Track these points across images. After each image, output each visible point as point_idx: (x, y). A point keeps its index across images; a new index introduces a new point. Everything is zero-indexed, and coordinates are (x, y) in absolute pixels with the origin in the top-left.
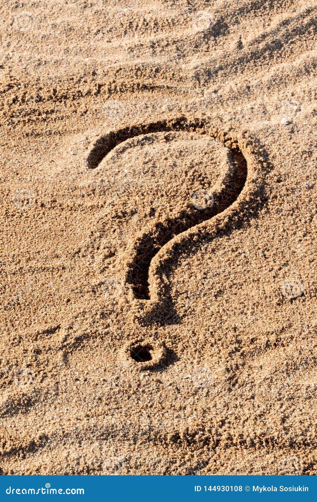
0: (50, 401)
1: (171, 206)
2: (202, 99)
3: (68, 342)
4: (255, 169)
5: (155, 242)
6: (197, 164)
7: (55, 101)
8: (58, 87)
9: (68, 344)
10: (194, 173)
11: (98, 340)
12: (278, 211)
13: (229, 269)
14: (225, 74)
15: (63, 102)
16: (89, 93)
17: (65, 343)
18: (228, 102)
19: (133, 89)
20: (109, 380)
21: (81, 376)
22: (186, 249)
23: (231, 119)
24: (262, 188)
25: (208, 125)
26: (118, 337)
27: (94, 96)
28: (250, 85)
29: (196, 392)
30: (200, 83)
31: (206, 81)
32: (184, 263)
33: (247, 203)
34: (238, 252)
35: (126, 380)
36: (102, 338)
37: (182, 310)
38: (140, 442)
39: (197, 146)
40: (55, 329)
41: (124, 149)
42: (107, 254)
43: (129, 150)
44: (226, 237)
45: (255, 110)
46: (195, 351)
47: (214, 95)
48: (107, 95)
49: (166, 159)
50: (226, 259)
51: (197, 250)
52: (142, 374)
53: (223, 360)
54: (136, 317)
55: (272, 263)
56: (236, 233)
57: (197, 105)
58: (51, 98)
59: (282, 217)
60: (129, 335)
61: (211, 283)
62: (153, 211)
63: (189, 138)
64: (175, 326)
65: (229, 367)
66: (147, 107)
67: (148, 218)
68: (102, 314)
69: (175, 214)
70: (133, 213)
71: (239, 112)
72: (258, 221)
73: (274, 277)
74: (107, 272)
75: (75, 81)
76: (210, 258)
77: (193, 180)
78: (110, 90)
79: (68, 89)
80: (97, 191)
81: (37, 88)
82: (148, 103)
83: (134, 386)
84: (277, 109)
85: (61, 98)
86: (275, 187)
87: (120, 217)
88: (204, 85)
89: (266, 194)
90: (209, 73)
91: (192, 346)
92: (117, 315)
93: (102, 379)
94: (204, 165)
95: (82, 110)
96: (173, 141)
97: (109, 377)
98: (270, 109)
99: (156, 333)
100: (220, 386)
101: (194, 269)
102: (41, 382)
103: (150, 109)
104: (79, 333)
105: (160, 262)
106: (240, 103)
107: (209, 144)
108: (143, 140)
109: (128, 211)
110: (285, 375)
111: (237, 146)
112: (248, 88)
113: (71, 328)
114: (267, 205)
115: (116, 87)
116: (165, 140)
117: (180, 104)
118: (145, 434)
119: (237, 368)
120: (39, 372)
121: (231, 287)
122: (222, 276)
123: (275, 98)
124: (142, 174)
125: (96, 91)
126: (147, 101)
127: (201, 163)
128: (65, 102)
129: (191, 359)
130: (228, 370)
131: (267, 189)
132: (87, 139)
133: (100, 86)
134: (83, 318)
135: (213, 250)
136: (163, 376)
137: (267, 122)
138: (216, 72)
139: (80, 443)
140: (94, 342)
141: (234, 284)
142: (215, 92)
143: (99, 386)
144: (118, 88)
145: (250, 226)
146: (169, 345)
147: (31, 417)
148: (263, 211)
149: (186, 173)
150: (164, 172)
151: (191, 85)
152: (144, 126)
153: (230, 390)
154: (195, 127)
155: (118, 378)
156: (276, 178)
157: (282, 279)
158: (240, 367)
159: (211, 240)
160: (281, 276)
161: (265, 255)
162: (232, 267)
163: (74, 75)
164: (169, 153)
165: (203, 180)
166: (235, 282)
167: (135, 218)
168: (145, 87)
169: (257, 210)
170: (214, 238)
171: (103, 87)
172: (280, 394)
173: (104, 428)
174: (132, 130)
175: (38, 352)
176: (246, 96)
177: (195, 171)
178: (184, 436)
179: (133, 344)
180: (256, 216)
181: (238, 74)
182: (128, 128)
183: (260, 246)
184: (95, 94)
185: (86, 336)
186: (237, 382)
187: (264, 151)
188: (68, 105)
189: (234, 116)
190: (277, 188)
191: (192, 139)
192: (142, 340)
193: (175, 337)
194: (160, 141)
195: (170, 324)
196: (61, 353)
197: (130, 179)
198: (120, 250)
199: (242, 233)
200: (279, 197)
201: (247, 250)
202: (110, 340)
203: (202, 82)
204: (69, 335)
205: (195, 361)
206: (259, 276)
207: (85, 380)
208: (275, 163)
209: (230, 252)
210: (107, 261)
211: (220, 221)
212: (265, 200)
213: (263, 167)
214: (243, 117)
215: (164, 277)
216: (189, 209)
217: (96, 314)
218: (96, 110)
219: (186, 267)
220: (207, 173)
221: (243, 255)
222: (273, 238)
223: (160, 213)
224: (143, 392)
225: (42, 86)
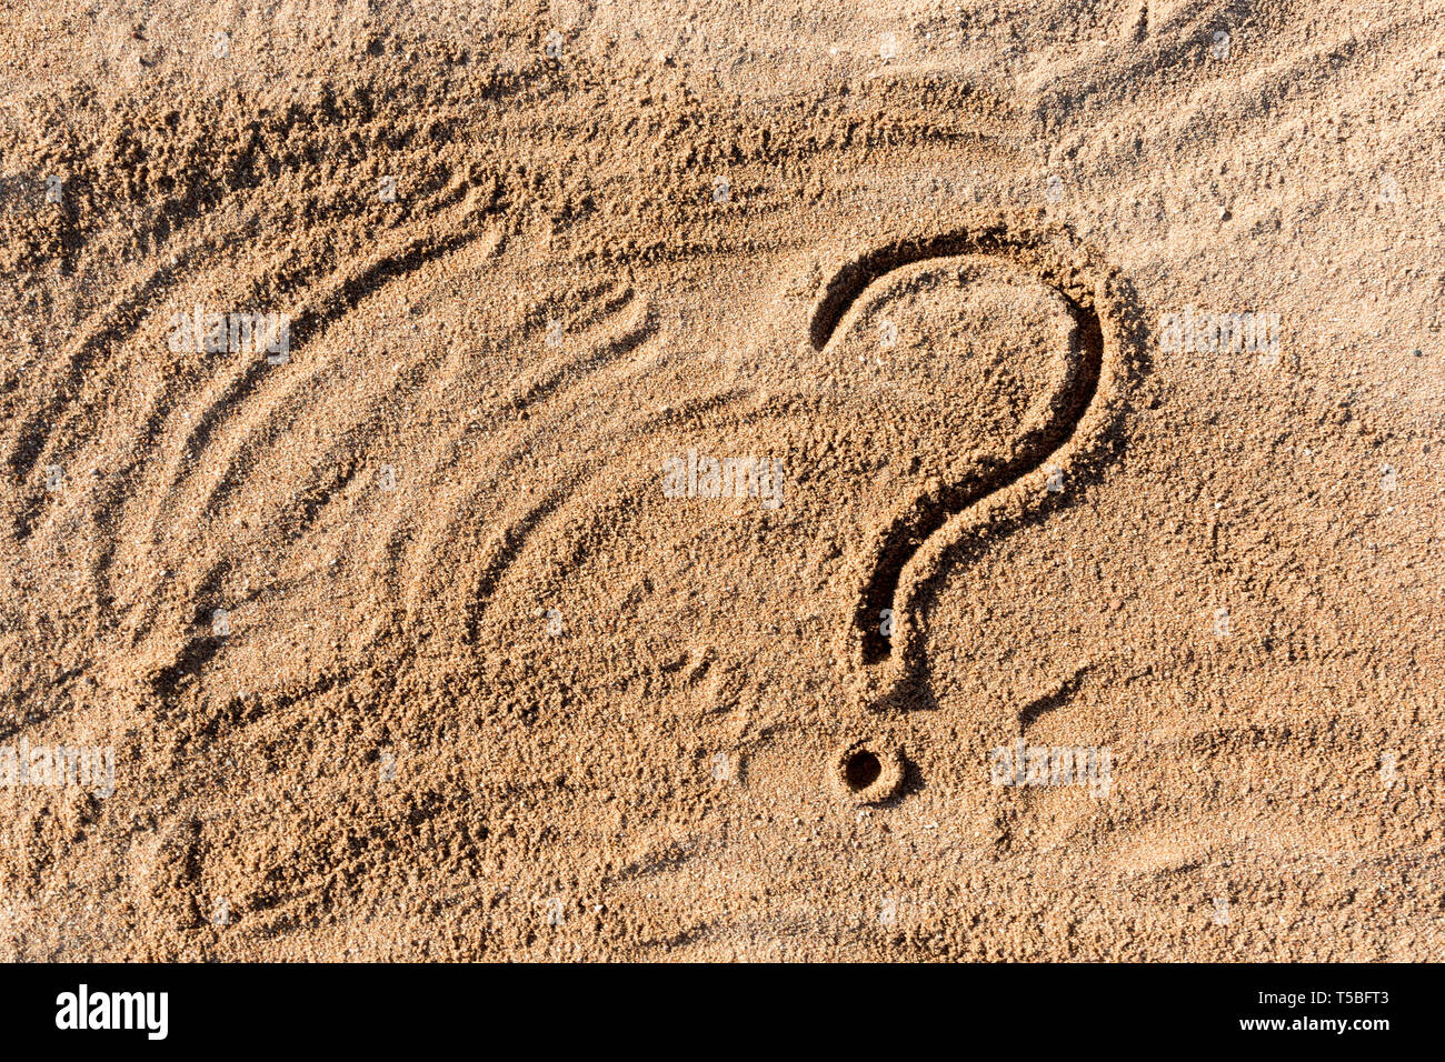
0: (712, 857)
1: (949, 453)
2: (1044, 171)
3: (749, 738)
4: (1116, 376)
5: (911, 534)
6: (1010, 354)
7: (765, 163)
8: (773, 126)
9: (749, 742)
10: (1000, 376)
11: (798, 734)
12: (1140, 473)
13: (1033, 602)
14: (1098, 103)
15: (780, 166)
16: (831, 142)
17: (744, 740)
18: (1093, 182)
19: (915, 137)
20: (807, 822)
21: (764, 809)
22: (964, 553)
23: (1092, 232)
24: (1121, 419)
25: (1047, 247)
26: (830, 732)
27: (839, 152)
28: (1144, 136)
29: (942, 854)
30: (1045, 126)
31: (1058, 122)
32: (956, 585)
33: (1087, 455)
34: (1052, 562)
35: (834, 824)
36: (803, 731)
37: (940, 685)
38: (843, 941)
39: (1017, 304)
40: (732, 705)
41: (881, 303)
42: (829, 553)
43: (889, 306)
44: (1038, 527)
45: (1141, 208)
46: (951, 770)
47: (1067, 163)
48: (864, 150)
49: (955, 335)
50: (1031, 577)
51: (982, 553)
52: (862, 813)
53: (994, 799)
54: (862, 699)
55: (1108, 591)
56: (1055, 518)
57: (1031, 187)
58: (758, 153)
59: (1146, 486)
60: (848, 728)
61: (997, 632)
62: (917, 462)
63: (1005, 279)
64: (925, 715)
65: (1001, 815)
66: (936, 189)
67: (907, 478)
68: (809, 683)
69: (954, 475)
70: (881, 465)
71: (1110, 214)
72: (1101, 490)
73: (1107, 627)
74: (824, 593)
75: (806, 109)
76: (1003, 573)
77: (997, 392)
78: (869, 139)
79: (791, 132)
80: (824, 405)
81: (733, 127)
82: (940, 180)
83: (846, 834)
84: (1184, 209)
85: (776, 155)
86: (1145, 417)
87: (857, 473)
88: (1053, 131)
89: (1125, 432)
90: (1066, 102)
91: (947, 760)
92: (833, 685)
93: (796, 820)
94: (1023, 355)
95: (815, 192)
96: (973, 284)
97: (808, 815)
98: (1172, 207)
99: (893, 730)
100: (980, 850)
101: (972, 598)
102: (702, 819)
103: (941, 193)
104: (767, 722)
105: (916, 585)
106: (1116, 185)
107: (1039, 303)
108: (918, 280)
109: (873, 460)
110: (1090, 841)
111: (1092, 302)
112: (1139, 143)
113: (756, 708)
114: (1124, 456)
115: (882, 130)
116: (958, 283)
117: (999, 185)
118: (853, 931)
119: (1014, 815)
120: (699, 796)
121: (1028, 644)
122: (1018, 615)
123: (1186, 175)
124: (907, 369)
125: (843, 140)
126: (938, 174)
127: (1016, 350)
128: (783, 165)
129: (943, 786)
130: (998, 823)
131: (1129, 419)
132: (817, 268)
133: (852, 127)
134: (776, 688)
135: (1011, 555)
136: (893, 819)
137: (1158, 245)
138: (1082, 98)
139: (753, 937)
140: (791, 737)
141: (1035, 638)
142: (1072, 153)
143: (791, 832)
144: (885, 134)
145: (1085, 501)
146: (910, 751)
147: (683, 877)
148: (1114, 469)
149: (988, 373)
150: (947, 366)
151: (1026, 131)
152: (925, 240)
153: (996, 859)
154: (1020, 246)
155: (822, 818)
156: (1150, 398)
157: (1120, 630)
158: (1019, 815)
159: (1009, 533)
160: (1119, 623)
161: (1099, 572)
162: (1039, 598)
163: (805, 94)
164: (963, 323)
165: (1016, 393)
166: (1037, 632)
167: (884, 475)
168: (938, 134)
169: (1104, 466)
170: (1018, 528)
171: (857, 130)
172: (1075, 878)
173: (791, 919)
174: (900, 249)
175: (701, 753)
176: (1130, 167)
177: (1005, 372)
178: (913, 939)
179: (852, 747)
180: (1098, 479)
181: (1124, 103)
182: (893, 244)
183: (1095, 549)
184: (842, 148)
185: (781, 728)
186: (1008, 847)
187: (1141, 325)
188: (789, 174)
189: (1098, 224)
190: (1148, 420)
191: (1009, 281)
192: (868, 739)
193: (922, 738)
194: (950, 284)
195: (916, 709)
196: (736, 758)
197: (883, 382)
198: (850, 547)
199: (1067, 518)
200: (1148, 438)
201: (1070, 559)
202: (816, 735)
203: (1051, 122)
204: (751, 724)
205: (948, 792)
206: (1082, 621)
207: (771, 820)
208: (1157, 355)
209: (1040, 561)
210: (826, 567)
211: (1031, 495)
212: (1121, 446)
213: (1130, 370)
214: (1115, 226)
215: (918, 616)
216: (980, 467)
217: (799, 682)
218: (839, 192)
219: (959, 592)
220: (1026, 376)
221: (1060, 570)
222: (1120, 534)
223: (927, 471)
224: (860, 846)
225: (742, 120)
